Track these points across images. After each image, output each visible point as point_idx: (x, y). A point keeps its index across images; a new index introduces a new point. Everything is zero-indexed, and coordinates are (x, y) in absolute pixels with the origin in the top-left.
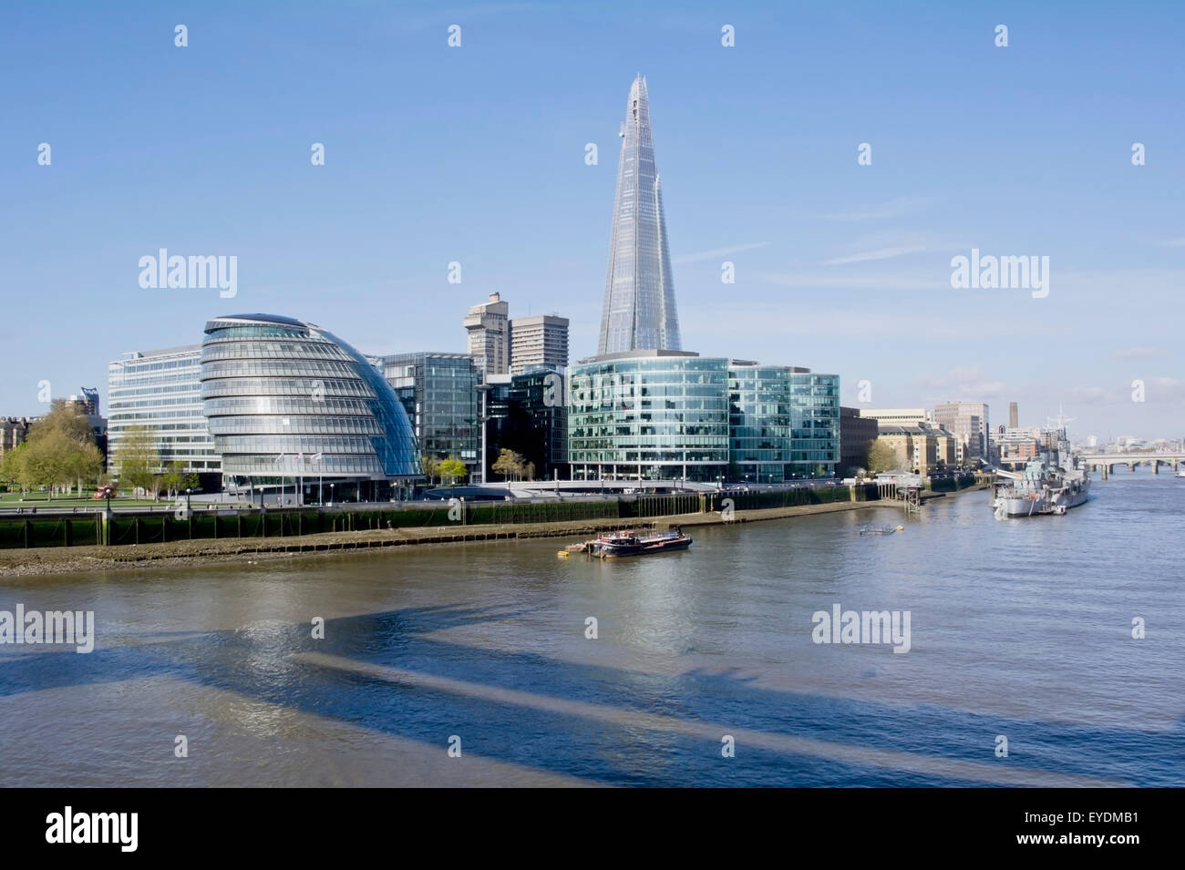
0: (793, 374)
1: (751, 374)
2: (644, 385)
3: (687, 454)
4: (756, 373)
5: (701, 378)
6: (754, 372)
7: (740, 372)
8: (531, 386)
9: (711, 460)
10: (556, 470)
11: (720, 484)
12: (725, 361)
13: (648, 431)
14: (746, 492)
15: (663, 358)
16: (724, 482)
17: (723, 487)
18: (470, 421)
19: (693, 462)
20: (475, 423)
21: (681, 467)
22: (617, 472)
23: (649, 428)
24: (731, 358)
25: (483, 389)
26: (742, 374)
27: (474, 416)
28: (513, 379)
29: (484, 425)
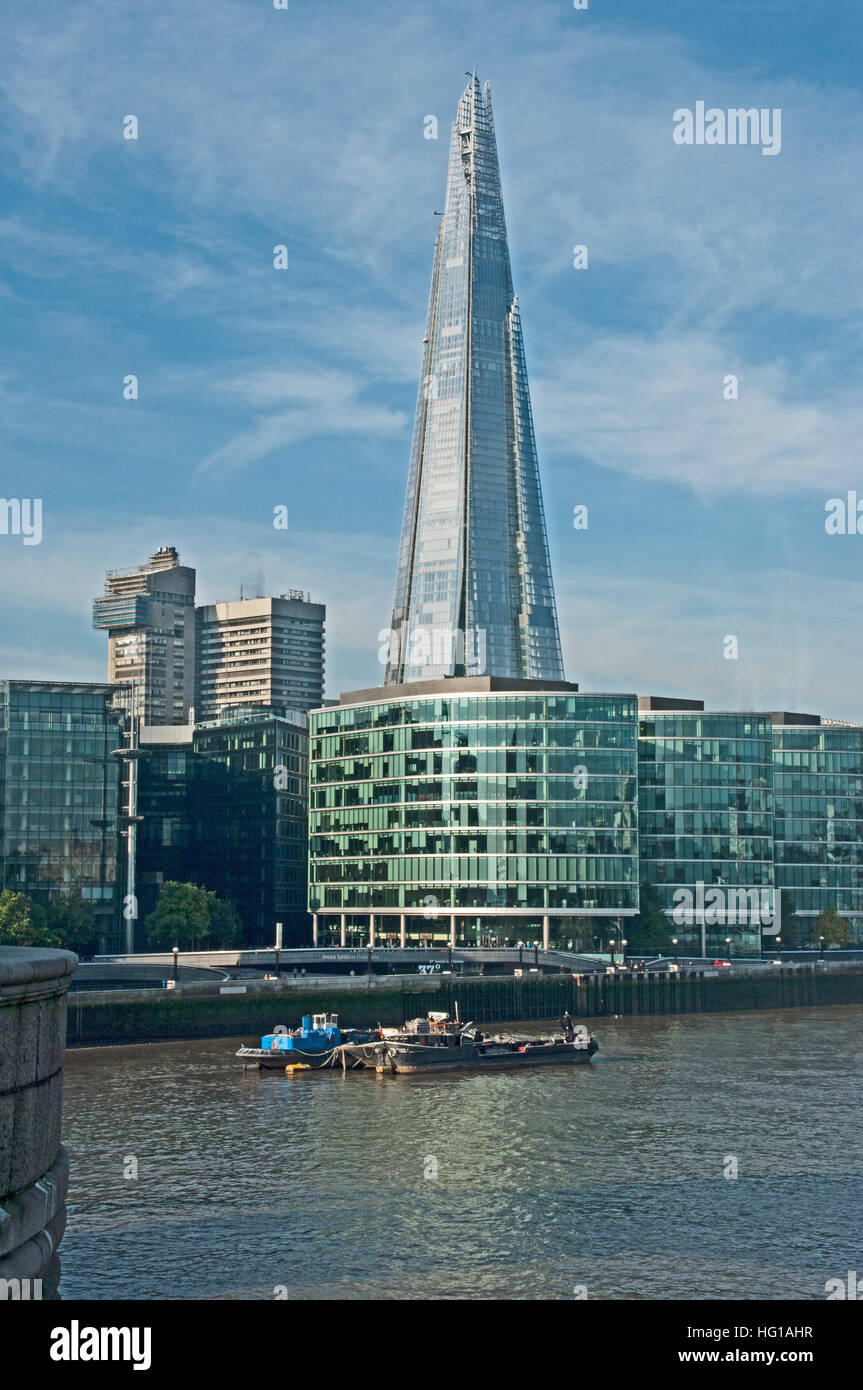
0: (778, 728)
1: (689, 726)
2: (464, 750)
3: (551, 893)
4: (699, 725)
5: (580, 736)
6: (694, 723)
7: (666, 723)
8: (233, 751)
9: (600, 905)
10: (279, 927)
11: (619, 958)
12: (631, 700)
13: (473, 844)
14: (673, 975)
15: (502, 695)
16: (628, 951)
17: (626, 962)
18: (104, 824)
19: (564, 911)
20: (113, 828)
21: (539, 919)
22: (408, 930)
23: (473, 838)
24: (644, 694)
25: (130, 756)
26: (669, 727)
27: (112, 814)
28: (196, 734)
29: (131, 831)
